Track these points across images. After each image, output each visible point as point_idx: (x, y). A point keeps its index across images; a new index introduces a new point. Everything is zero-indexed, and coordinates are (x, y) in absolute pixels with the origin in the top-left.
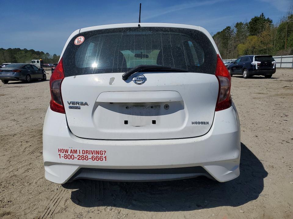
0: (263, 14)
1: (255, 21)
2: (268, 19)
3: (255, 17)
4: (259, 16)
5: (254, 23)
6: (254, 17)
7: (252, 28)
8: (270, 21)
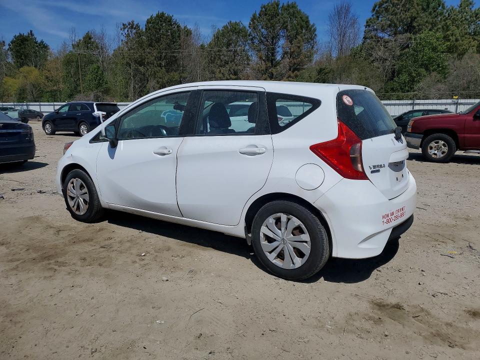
0: (31, 31)
1: (22, 41)
2: (42, 42)
3: (21, 35)
4: (26, 34)
5: (20, 45)
6: (19, 34)
7: (17, 51)
8: (44, 46)
